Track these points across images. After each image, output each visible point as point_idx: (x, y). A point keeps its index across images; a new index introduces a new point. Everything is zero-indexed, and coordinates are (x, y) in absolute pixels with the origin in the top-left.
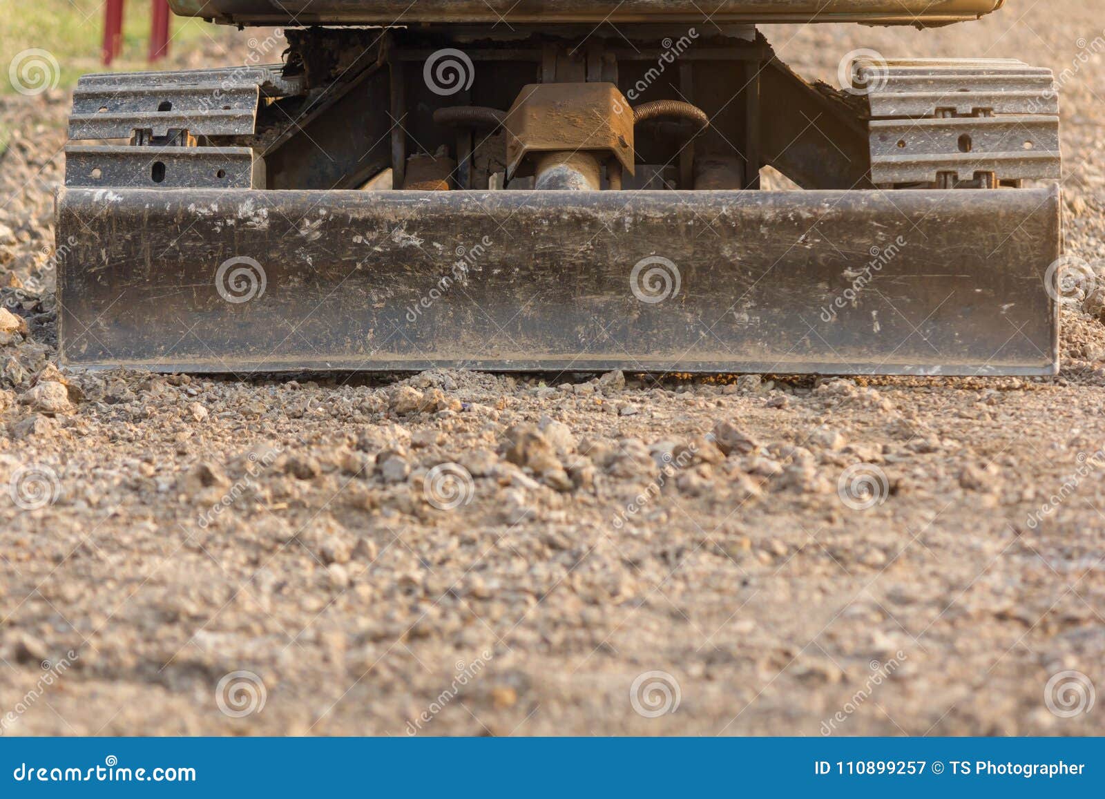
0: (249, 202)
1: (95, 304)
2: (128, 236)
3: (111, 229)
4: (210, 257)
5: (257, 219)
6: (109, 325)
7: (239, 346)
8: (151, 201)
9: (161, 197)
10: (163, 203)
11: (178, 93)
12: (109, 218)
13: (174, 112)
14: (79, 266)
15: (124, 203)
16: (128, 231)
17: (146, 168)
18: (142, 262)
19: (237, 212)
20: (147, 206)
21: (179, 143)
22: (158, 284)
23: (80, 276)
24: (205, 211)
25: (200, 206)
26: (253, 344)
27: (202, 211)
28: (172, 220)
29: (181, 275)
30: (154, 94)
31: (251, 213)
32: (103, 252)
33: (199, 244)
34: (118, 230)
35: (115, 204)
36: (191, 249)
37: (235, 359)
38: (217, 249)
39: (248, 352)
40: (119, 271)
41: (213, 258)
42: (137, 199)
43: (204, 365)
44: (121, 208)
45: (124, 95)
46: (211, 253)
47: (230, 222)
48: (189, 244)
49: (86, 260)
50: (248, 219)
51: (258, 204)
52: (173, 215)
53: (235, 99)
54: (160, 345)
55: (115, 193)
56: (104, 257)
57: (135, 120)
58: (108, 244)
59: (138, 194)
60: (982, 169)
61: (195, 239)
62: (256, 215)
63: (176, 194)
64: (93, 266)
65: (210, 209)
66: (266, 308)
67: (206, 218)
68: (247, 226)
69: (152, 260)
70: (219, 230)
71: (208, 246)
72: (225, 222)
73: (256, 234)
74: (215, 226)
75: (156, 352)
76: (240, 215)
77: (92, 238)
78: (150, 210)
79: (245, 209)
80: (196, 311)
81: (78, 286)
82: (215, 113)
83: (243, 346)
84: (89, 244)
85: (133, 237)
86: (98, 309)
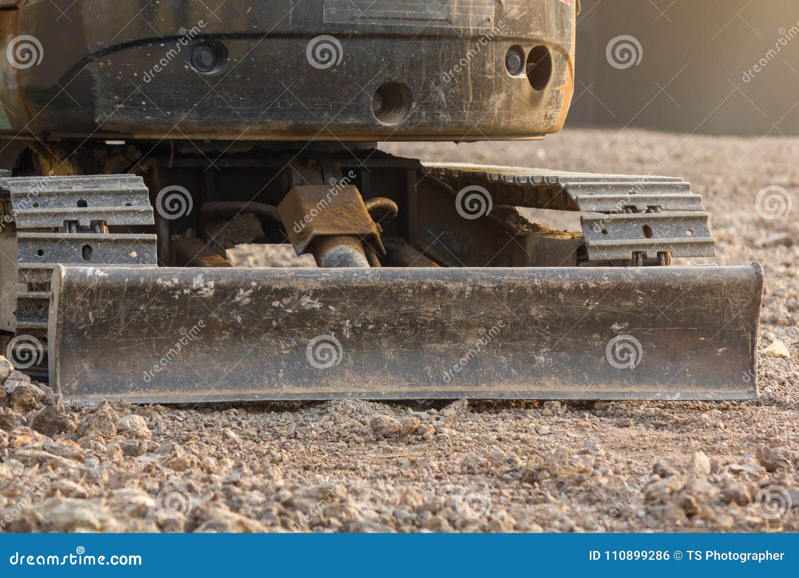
0: (200, 277)
1: (81, 353)
2: (110, 302)
3: (98, 297)
4: (168, 317)
5: (206, 289)
6: (91, 368)
7: (188, 383)
8: (129, 276)
9: (136, 273)
10: (138, 277)
11: (90, 194)
12: (98, 289)
13: (90, 208)
14: (71, 325)
15: (110, 277)
16: (111, 299)
17: (77, 250)
18: (118, 321)
19: (192, 284)
20: (127, 280)
21: (99, 230)
22: (128, 337)
23: (72, 332)
24: (169, 283)
25: (165, 280)
26: (197, 381)
27: (167, 284)
28: (144, 290)
29: (145, 331)
30: (72, 194)
31: (202, 285)
32: (91, 314)
33: (161, 308)
34: (103, 297)
35: (103, 278)
36: (156, 311)
37: (186, 393)
38: (173, 311)
39: (194, 387)
40: (101, 328)
41: (170, 318)
42: (119, 274)
43: (166, 397)
44: (108, 281)
45: (50, 195)
46: (169, 314)
47: (186, 291)
48: (153, 308)
49: (78, 319)
50: (200, 289)
51: (206, 278)
52: (145, 286)
53: (133, 198)
54: (129, 383)
55: (102, 270)
56: (91, 318)
57: (66, 214)
58: (94, 308)
59: (119, 271)
60: (663, 250)
61: (159, 304)
62: (206, 286)
63: (146, 270)
64: (81, 325)
65: (172, 282)
66: (205, 355)
67: (169, 289)
68: (198, 294)
69: (125, 320)
70: (177, 297)
71: (167, 309)
72: (182, 292)
73: (206, 300)
74: (174, 294)
75: (128, 388)
76: (194, 287)
77: (83, 304)
78: (129, 283)
79: (198, 282)
80: (154, 357)
81: (70, 339)
82: (118, 208)
83: (190, 383)
84: (81, 308)
85: (114, 303)
86: (83, 355)
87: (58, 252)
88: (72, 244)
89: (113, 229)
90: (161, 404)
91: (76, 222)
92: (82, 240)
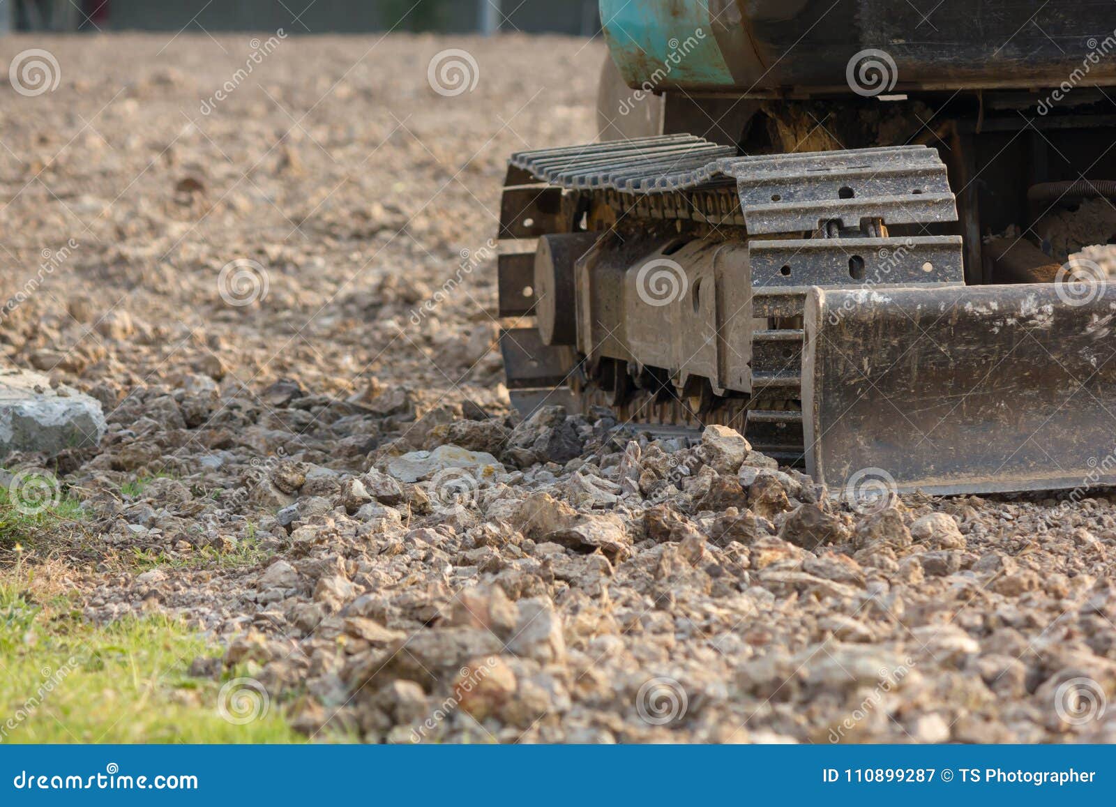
0: (1031, 298)
1: (854, 421)
2: (895, 342)
3: (876, 335)
4: (984, 362)
5: (1041, 317)
6: (869, 444)
7: (1020, 462)
8: (922, 301)
9: (933, 296)
10: (936, 302)
11: (858, 177)
12: (876, 322)
13: (858, 200)
14: (838, 379)
15: (892, 305)
16: (896, 337)
17: (842, 264)
18: (908, 370)
19: (1019, 310)
20: (919, 307)
21: (873, 233)
22: (924, 395)
23: (838, 390)
24: (984, 310)
25: (978, 305)
26: (1032, 459)
27: (981, 310)
28: (946, 322)
29: (950, 384)
30: (831, 179)
31: (1034, 311)
32: (865, 361)
33: (972, 348)
34: (884, 335)
35: (883, 306)
36: (964, 353)
37: (1016, 477)
38: (992, 352)
39: (1028, 468)
40: (886, 381)
41: (988, 363)
42: (906, 300)
43: (985, 484)
44: (890, 310)
45: (797, 181)
46: (986, 358)
47: (1010, 321)
48: (961, 348)
49: (846, 370)
50: (1031, 317)
51: (1040, 300)
52: (948, 315)
53: (923, 182)
54: (929, 465)
55: (880, 294)
56: (866, 367)
57: (821, 210)
58: (871, 351)
59: (907, 294)
61: (969, 343)
62: (1041, 312)
63: (948, 291)
64: (853, 377)
65: (988, 307)
66: (1042, 417)
67: (984, 318)
68: (1029, 325)
69: (919, 368)
70: (996, 330)
71: (983, 350)
72: (1005, 322)
73: (1039, 334)
74: (993, 326)
75: (926, 473)
76: (1022, 313)
77: (854, 345)
78: (922, 311)
79: (1028, 306)
80: (965, 423)
81: (835, 401)
82: (901, 198)
83: (1022, 461)
84: (850, 352)
85: (900, 342)
86: (857, 425)
87: (812, 268)
88: (833, 255)
89: (895, 230)
90: (979, 495)
91: (838, 223)
92: (848, 248)
